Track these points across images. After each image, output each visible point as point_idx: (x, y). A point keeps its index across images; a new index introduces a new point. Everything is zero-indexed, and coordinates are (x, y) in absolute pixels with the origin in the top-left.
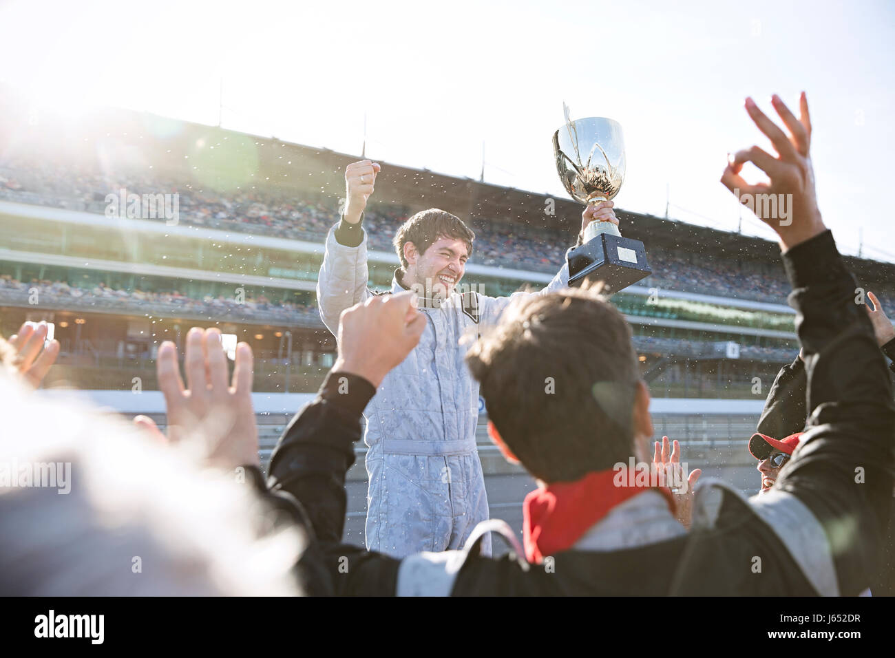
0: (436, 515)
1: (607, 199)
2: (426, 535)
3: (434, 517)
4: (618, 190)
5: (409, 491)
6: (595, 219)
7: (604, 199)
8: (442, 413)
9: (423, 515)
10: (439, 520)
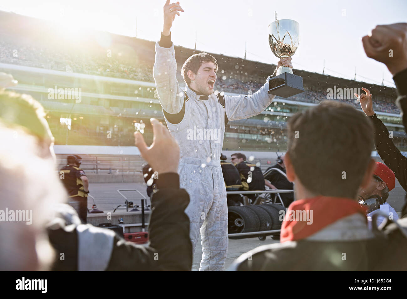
0: (207, 192)
1: (289, 56)
2: (202, 201)
3: (206, 193)
4: (294, 52)
5: (196, 181)
6: (282, 65)
7: (288, 56)
8: (211, 148)
9: (202, 192)
10: (208, 195)
